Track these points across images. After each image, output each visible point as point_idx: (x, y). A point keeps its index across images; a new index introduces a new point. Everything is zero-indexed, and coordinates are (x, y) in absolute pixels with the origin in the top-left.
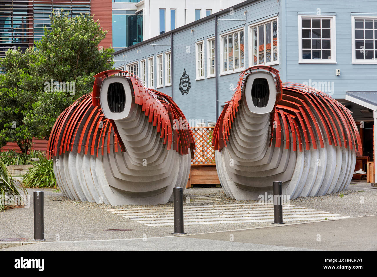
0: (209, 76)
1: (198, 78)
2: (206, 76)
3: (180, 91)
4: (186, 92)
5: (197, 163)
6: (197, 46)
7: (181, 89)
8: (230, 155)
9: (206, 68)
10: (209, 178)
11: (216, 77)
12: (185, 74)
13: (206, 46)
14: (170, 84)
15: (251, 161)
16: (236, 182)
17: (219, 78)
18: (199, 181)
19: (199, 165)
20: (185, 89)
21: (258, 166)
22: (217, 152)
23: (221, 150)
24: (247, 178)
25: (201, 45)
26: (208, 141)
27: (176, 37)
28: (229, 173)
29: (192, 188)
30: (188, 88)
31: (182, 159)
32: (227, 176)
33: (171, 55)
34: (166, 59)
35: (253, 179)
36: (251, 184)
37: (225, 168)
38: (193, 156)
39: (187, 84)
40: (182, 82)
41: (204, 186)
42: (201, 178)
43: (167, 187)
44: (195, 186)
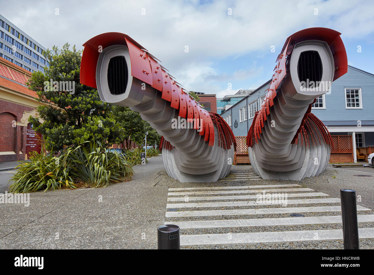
0: (244, 120)
1: (240, 121)
2: (243, 120)
3: (234, 127)
4: (236, 127)
5: (239, 153)
6: (240, 111)
7: (235, 126)
8: (260, 150)
9: (243, 118)
10: (245, 160)
11: (247, 120)
12: (236, 121)
13: (243, 110)
14: (231, 125)
15: (277, 155)
16: (263, 168)
17: (248, 121)
18: (241, 162)
19: (240, 154)
20: (236, 126)
21: (280, 158)
22: (250, 148)
23: (252, 146)
24: (271, 166)
25: (241, 110)
26: (244, 143)
27: (233, 109)
28: (258, 162)
29: (237, 165)
30: (237, 126)
31: (227, 152)
32: (256, 163)
33: (231, 115)
34: (230, 117)
35: (275, 166)
36: (274, 169)
37: (255, 158)
38: (235, 150)
39: (237, 124)
40: (235, 124)
41: (243, 164)
42: (241, 160)
43: (216, 171)
44: (238, 164)
